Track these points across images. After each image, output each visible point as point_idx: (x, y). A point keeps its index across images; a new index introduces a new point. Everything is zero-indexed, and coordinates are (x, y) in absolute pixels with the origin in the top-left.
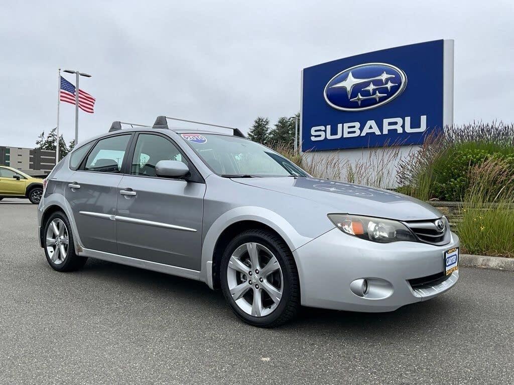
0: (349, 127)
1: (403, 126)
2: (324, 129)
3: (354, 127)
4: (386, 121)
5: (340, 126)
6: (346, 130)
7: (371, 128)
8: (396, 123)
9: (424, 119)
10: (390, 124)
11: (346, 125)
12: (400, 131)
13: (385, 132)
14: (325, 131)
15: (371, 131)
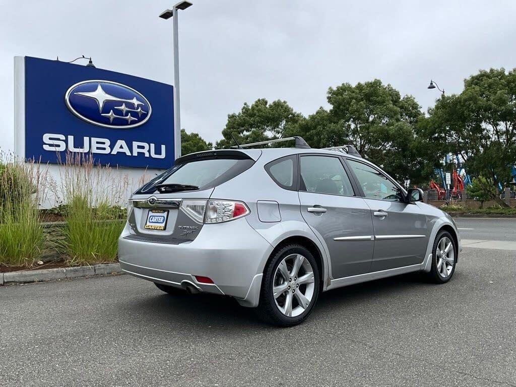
0: (98, 143)
1: (149, 151)
2: (64, 138)
3: (104, 143)
4: (135, 144)
5: (86, 139)
6: (94, 145)
7: (121, 147)
8: (143, 147)
9: (163, 147)
10: (139, 147)
11: (94, 140)
12: (147, 155)
13: (135, 154)
14: (66, 141)
15: (121, 150)
